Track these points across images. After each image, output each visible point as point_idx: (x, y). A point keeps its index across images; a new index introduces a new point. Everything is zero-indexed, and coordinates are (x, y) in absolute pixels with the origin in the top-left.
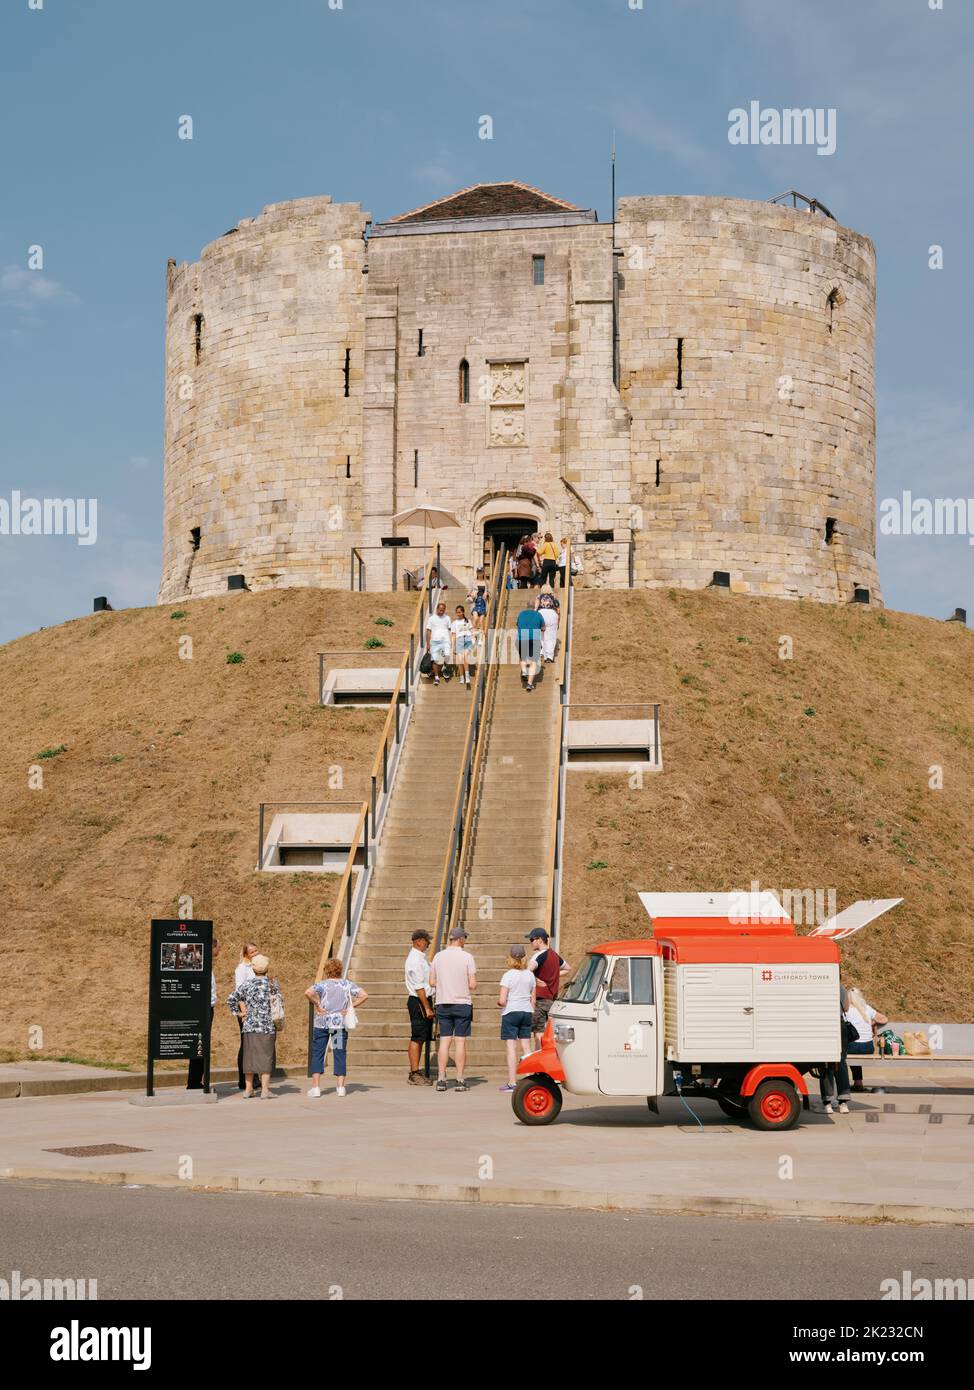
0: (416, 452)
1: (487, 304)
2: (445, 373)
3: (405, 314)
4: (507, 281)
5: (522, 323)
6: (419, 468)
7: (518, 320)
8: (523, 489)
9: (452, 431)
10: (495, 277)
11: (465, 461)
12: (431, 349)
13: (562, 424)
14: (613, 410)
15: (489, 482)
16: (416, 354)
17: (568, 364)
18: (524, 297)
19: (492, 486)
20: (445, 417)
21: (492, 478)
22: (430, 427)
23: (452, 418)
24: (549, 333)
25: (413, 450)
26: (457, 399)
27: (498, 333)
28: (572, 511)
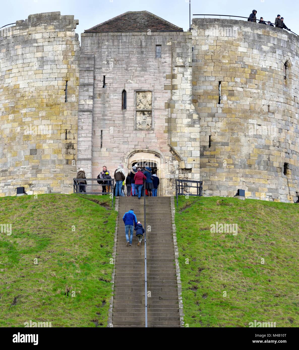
0: (102, 131)
1: (135, 65)
2: (115, 96)
3: (98, 68)
4: (144, 56)
5: (151, 74)
6: (104, 138)
7: (149, 73)
8: (151, 149)
9: (119, 122)
10: (138, 53)
11: (124, 136)
12: (109, 84)
13: (169, 120)
14: (192, 115)
15: (135, 145)
16: (102, 87)
17: (172, 93)
18: (152, 63)
19: (137, 147)
20: (115, 116)
21: (136, 143)
22: (108, 120)
23: (119, 116)
24: (163, 79)
25: (100, 130)
26: (121, 108)
27: (140, 78)
28: (173, 160)
